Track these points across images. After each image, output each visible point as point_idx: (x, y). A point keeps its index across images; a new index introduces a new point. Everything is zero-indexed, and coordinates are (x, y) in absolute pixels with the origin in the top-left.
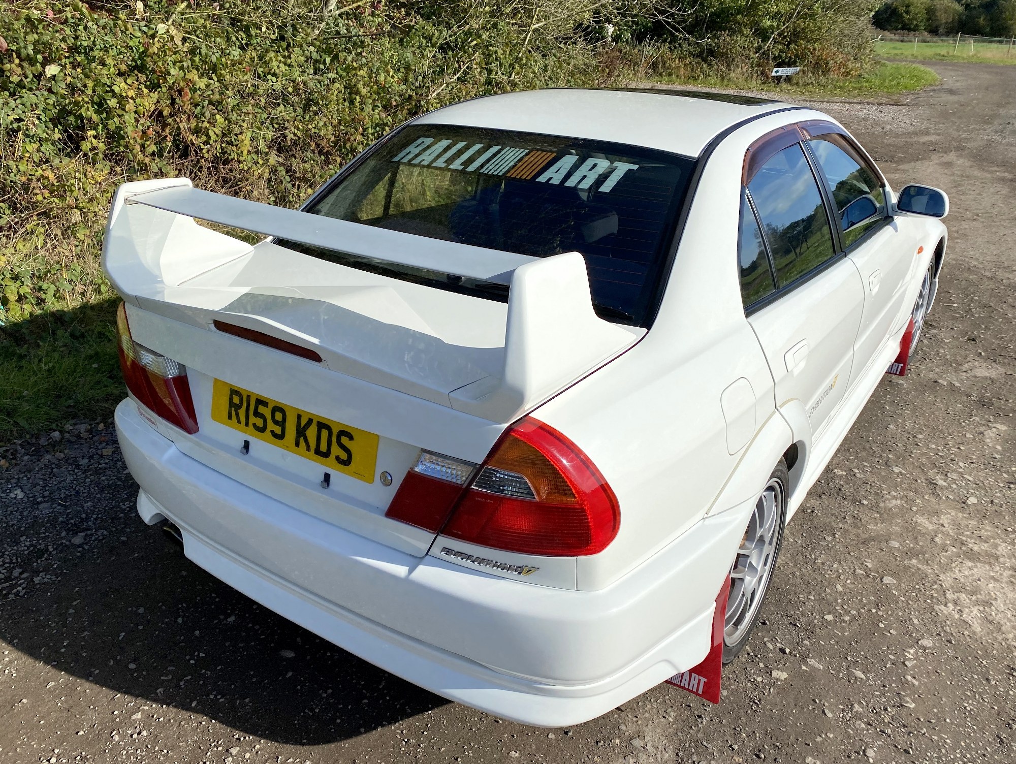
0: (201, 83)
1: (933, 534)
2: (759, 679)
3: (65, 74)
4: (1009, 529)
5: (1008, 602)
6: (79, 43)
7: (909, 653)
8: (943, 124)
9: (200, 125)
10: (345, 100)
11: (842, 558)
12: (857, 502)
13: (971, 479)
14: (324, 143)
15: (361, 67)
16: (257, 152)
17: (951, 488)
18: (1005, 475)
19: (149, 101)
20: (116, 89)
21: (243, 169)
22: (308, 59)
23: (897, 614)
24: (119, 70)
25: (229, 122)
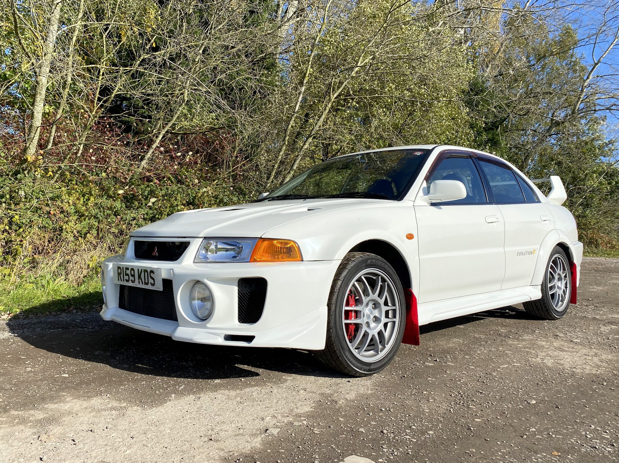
7: (504, 366)
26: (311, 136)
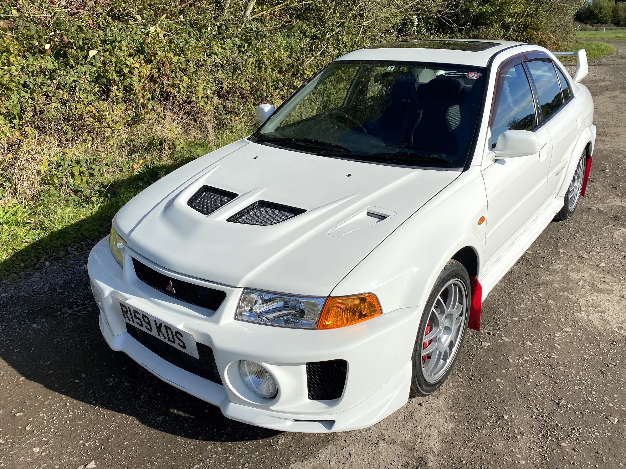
0: (175, 59)
1: (578, 280)
2: (475, 346)
3: (100, 56)
4: (621, 278)
5: (615, 311)
6: (107, 39)
7: (557, 334)
8: (615, 75)
9: (175, 82)
10: (256, 67)
11: (526, 292)
12: (536, 266)
13: (603, 255)
14: (244, 91)
15: (265, 49)
16: (207, 97)
17: (591, 259)
18: (623, 253)
19: (146, 70)
20: (128, 63)
21: (199, 107)
22: (235, 45)
23: (553, 317)
24: (130, 53)
25: (191, 80)
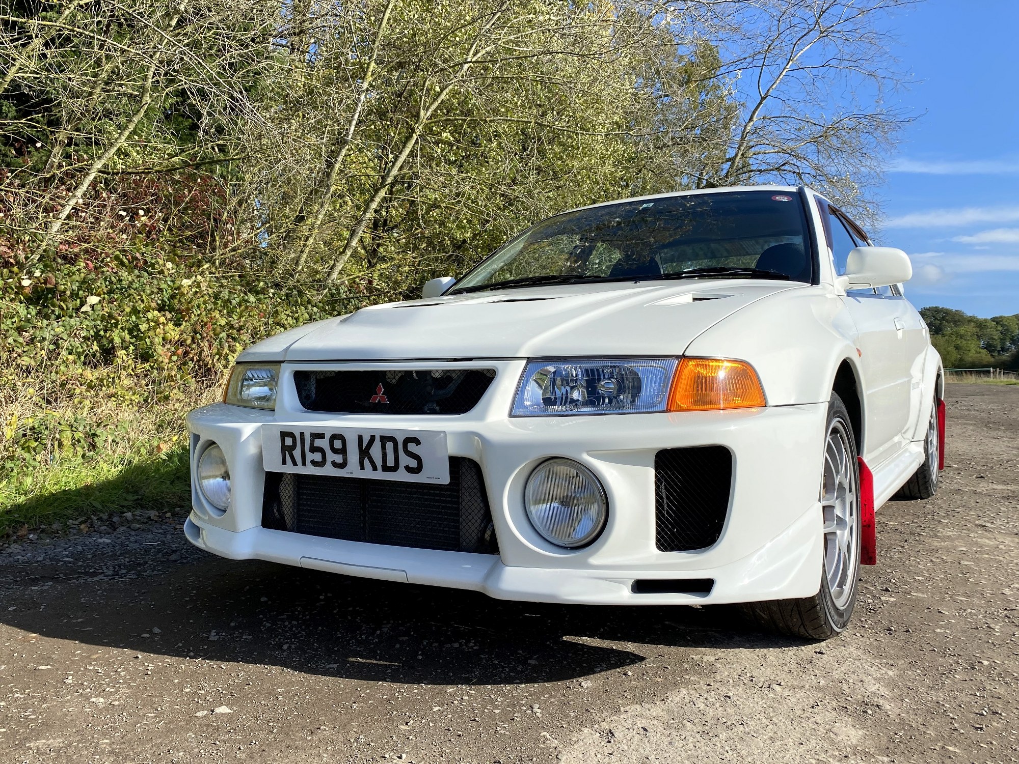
0: (223, 321)
3: (103, 306)
9: (221, 352)
24: (151, 306)
26: (385, 186)
